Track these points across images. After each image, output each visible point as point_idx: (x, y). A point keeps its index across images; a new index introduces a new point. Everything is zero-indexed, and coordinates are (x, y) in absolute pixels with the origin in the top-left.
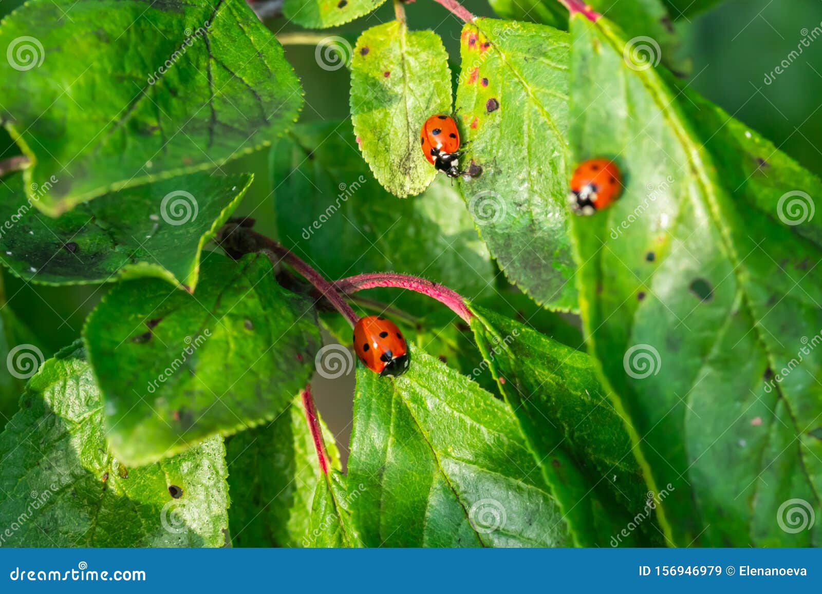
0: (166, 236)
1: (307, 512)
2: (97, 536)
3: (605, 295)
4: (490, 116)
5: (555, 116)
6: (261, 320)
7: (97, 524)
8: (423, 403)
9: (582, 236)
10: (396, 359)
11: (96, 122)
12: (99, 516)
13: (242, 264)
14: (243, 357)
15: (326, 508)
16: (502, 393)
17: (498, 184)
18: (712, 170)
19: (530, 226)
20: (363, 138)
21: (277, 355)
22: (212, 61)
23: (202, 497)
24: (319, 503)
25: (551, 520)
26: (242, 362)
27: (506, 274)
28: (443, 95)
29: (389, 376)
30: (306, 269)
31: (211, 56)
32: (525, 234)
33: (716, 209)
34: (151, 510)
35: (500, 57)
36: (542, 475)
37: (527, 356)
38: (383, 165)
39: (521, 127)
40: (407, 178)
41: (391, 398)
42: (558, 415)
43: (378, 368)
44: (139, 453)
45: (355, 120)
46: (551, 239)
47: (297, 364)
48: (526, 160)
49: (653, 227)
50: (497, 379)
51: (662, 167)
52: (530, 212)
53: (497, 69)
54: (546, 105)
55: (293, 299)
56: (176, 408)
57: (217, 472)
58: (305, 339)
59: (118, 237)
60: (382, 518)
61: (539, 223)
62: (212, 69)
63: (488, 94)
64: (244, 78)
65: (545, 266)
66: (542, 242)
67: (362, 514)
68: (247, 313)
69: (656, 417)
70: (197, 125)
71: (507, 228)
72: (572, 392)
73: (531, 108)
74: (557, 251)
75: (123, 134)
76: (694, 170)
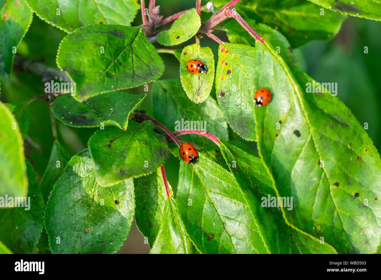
0: (116, 115)
1: (161, 213)
2: (89, 217)
3: (264, 134)
4: (228, 76)
5: (250, 75)
6: (148, 142)
7: (90, 213)
8: (203, 173)
9: (257, 114)
10: (194, 158)
11: (95, 72)
12: (91, 210)
13: (142, 124)
14: (142, 153)
15: (168, 209)
16: (230, 169)
17: (230, 99)
18: (302, 93)
19: (241, 113)
20: (184, 83)
21: (153, 153)
22: (134, 55)
23: (126, 204)
24: (166, 207)
25: (246, 214)
26: (142, 155)
27: (232, 129)
28: (212, 69)
29: (191, 163)
30: (164, 128)
31: (133, 53)
32: (239, 115)
33: (303, 106)
34: (108, 208)
35: (232, 56)
36: (243, 198)
37: (239, 158)
38: (190, 92)
39: (238, 79)
40: (199, 97)
41: (192, 171)
42: (249, 178)
43: (188, 161)
44: (106, 183)
45: (181, 77)
46: (248, 117)
47: (160, 157)
48: (240, 91)
49: (281, 112)
50: (228, 165)
51: (285, 92)
52: (241, 108)
53: (231, 60)
54: (247, 72)
55: (159, 136)
56: (119, 169)
57: (131, 196)
58: (163, 149)
59: (99, 115)
60: (188, 212)
61: (244, 112)
62: (133, 57)
63: (227, 68)
64: (144, 61)
65: (246, 126)
66: (245, 118)
67: (181, 210)
68: (144, 139)
69: (281, 176)
70: (129, 75)
71: (233, 113)
72: (254, 171)
73: (242, 73)
74: (250, 121)
75: (104, 77)
76: (296, 93)
